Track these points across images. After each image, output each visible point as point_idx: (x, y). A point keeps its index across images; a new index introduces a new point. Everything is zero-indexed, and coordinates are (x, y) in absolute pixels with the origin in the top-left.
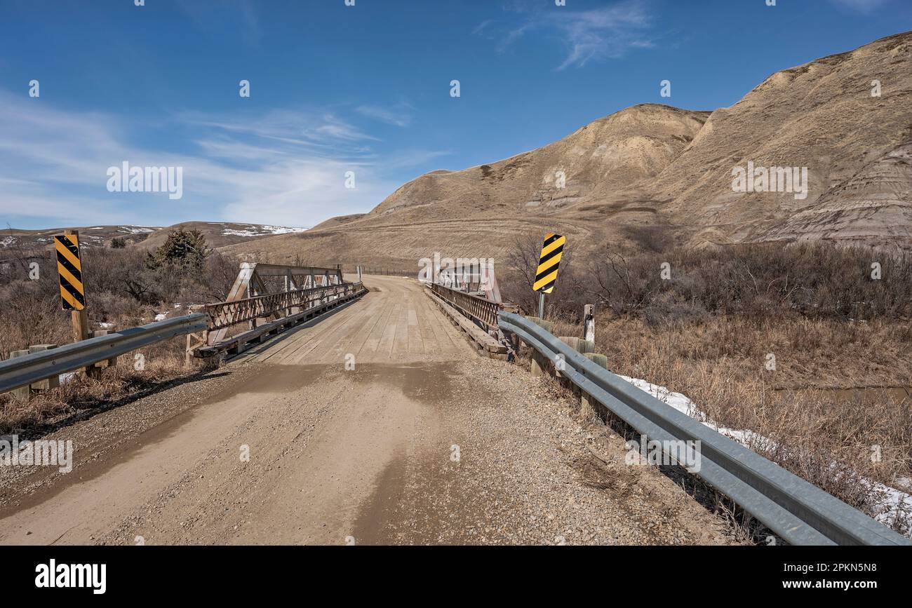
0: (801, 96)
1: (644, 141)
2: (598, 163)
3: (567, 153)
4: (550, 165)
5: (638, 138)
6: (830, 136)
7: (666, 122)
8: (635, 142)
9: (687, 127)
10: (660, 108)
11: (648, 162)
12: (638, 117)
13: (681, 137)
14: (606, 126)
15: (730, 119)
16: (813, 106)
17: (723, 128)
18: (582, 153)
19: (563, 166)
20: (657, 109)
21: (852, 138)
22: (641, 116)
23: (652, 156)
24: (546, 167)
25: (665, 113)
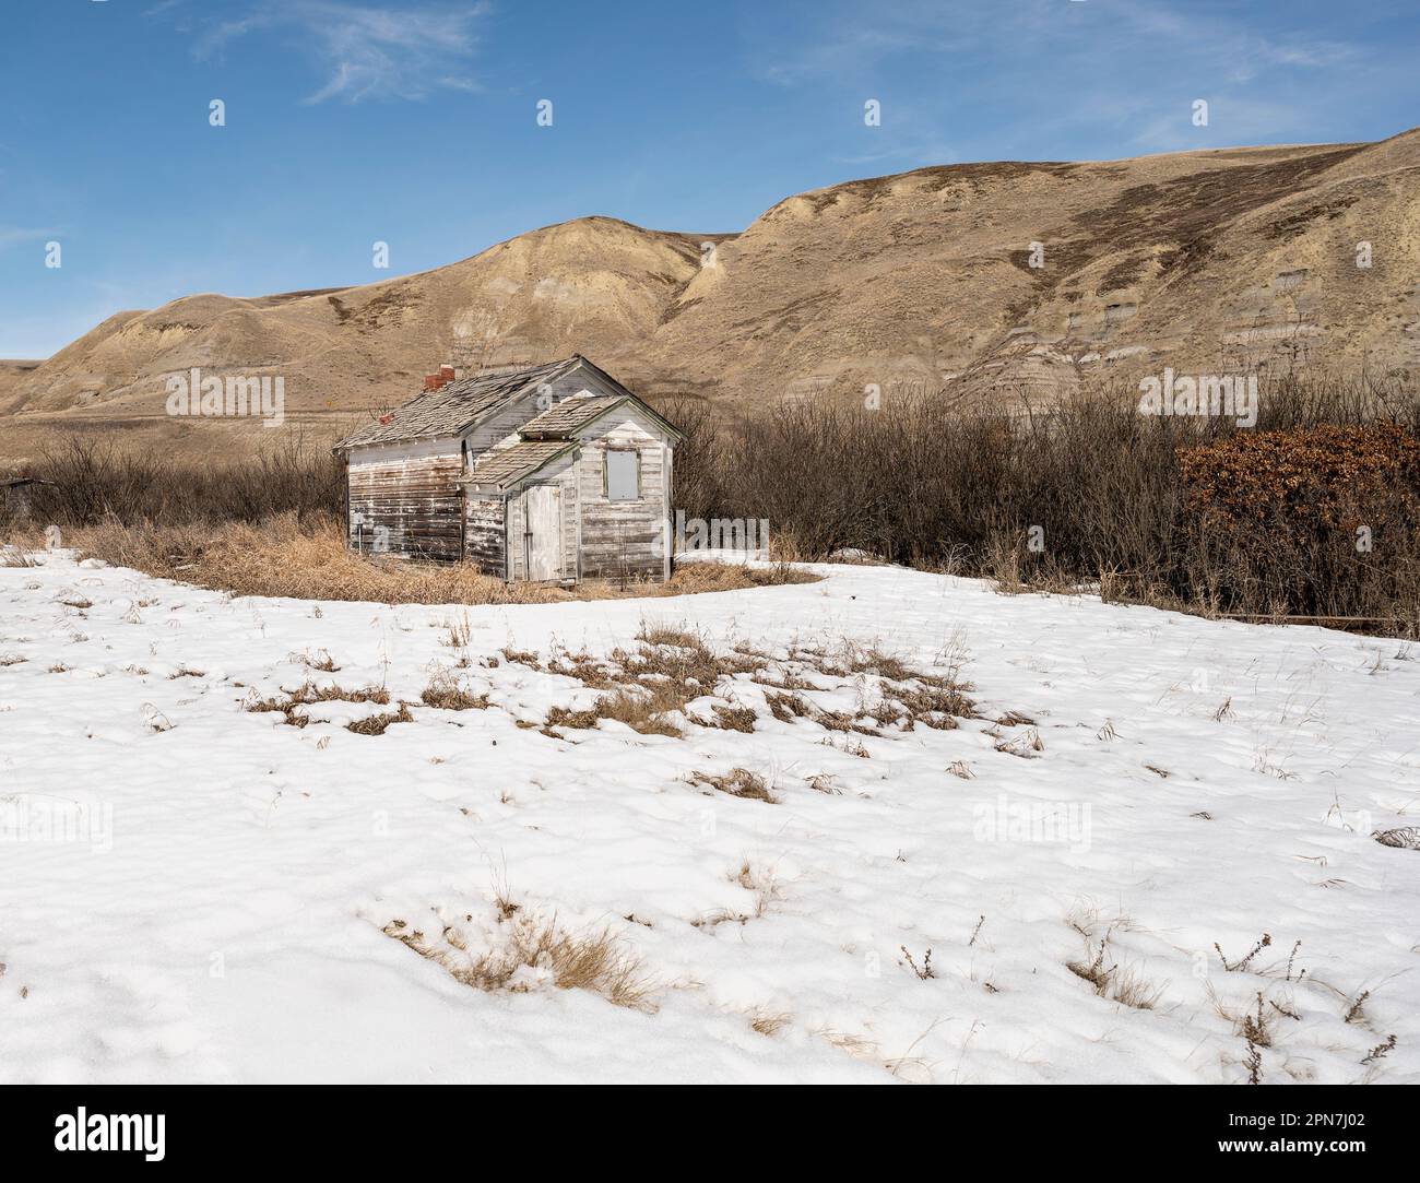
0: (838, 239)
1: (615, 279)
2: (549, 311)
3: (484, 287)
4: (458, 306)
5: (605, 274)
6: (921, 310)
7: (632, 249)
8: (602, 280)
9: (664, 260)
10: (620, 227)
11: (630, 314)
12: (593, 239)
13: (659, 276)
14: (543, 248)
15: (745, 261)
16: (862, 257)
17: (741, 273)
18: (513, 290)
19: (484, 310)
20: (616, 228)
21: (948, 316)
22: (596, 237)
23: (632, 304)
24: (451, 308)
25: (628, 235)
